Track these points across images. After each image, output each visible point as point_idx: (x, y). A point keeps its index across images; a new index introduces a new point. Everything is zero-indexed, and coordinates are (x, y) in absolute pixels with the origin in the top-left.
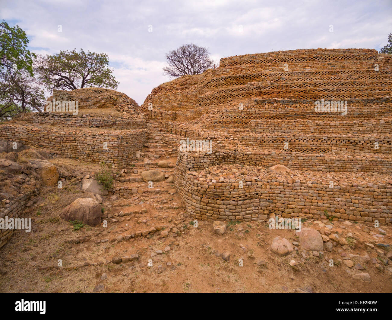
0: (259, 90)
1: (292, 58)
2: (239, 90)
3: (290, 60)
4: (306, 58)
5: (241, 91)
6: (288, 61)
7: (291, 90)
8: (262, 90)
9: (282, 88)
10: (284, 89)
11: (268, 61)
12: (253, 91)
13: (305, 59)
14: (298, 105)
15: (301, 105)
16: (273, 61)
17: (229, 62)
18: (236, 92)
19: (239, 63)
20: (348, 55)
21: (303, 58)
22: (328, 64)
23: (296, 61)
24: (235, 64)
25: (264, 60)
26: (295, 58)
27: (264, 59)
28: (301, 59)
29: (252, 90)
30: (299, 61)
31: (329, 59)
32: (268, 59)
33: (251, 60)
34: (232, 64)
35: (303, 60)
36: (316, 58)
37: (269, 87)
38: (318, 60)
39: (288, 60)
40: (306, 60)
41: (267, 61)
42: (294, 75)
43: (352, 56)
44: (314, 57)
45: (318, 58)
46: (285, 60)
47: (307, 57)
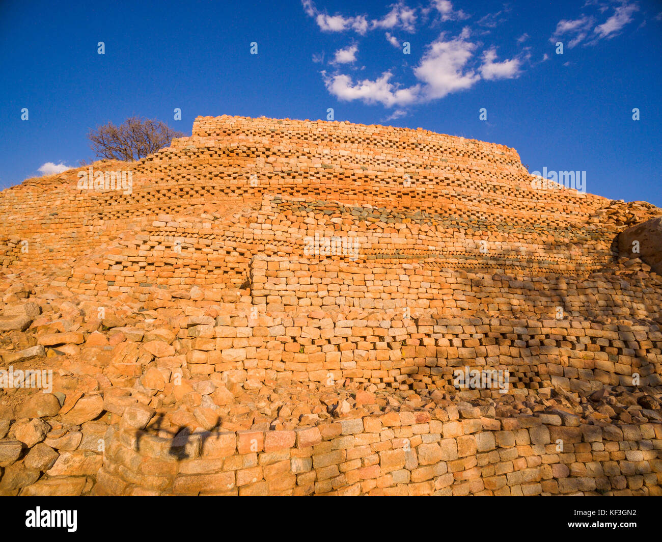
0: (289, 180)
2: (229, 176)
3: (364, 141)
4: (397, 142)
5: (235, 178)
6: (360, 142)
8: (299, 180)
9: (355, 180)
10: (359, 184)
11: (316, 137)
12: (273, 181)
13: (394, 144)
15: (410, 226)
16: (326, 138)
17: (219, 127)
19: (244, 132)
20: (474, 150)
21: (391, 141)
23: (375, 144)
24: (234, 132)
26: (375, 140)
27: (306, 132)
28: (387, 143)
29: (270, 178)
30: (383, 145)
31: (442, 152)
32: (315, 133)
33: (273, 128)
35: (391, 147)
36: (416, 146)
37: (318, 173)
38: (421, 150)
39: (360, 140)
40: (397, 147)
41: (311, 136)
44: (413, 144)
45: (420, 147)
46: (352, 139)
47: (398, 140)
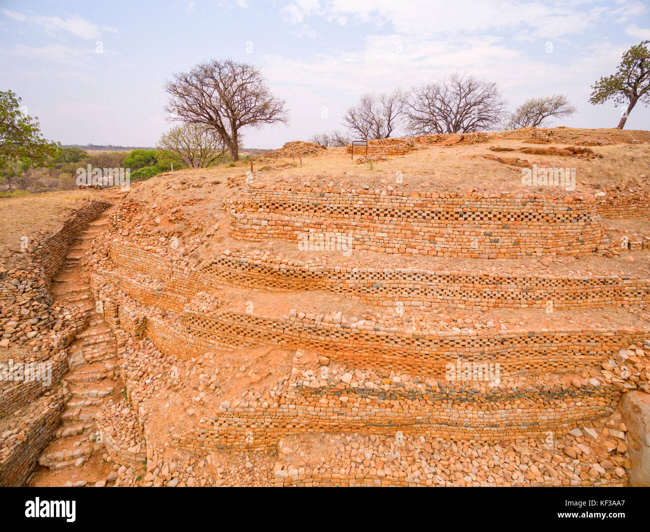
1: (409, 211)
3: (404, 214)
4: (440, 213)
6: (399, 216)
7: (386, 348)
10: (371, 343)
11: (356, 211)
13: (437, 215)
14: (396, 403)
16: (366, 211)
17: (268, 199)
18: (265, 327)
20: (531, 211)
21: (433, 212)
22: (486, 234)
25: (346, 208)
26: (416, 212)
27: (346, 205)
28: (428, 215)
30: (424, 217)
31: (490, 219)
32: (355, 206)
33: (315, 202)
34: (273, 204)
35: (433, 218)
36: (461, 216)
38: (466, 219)
39: (399, 214)
40: (439, 218)
41: (351, 210)
42: (405, 278)
43: (540, 214)
44: (458, 213)
45: (465, 216)
46: (392, 213)
47: (440, 210)
